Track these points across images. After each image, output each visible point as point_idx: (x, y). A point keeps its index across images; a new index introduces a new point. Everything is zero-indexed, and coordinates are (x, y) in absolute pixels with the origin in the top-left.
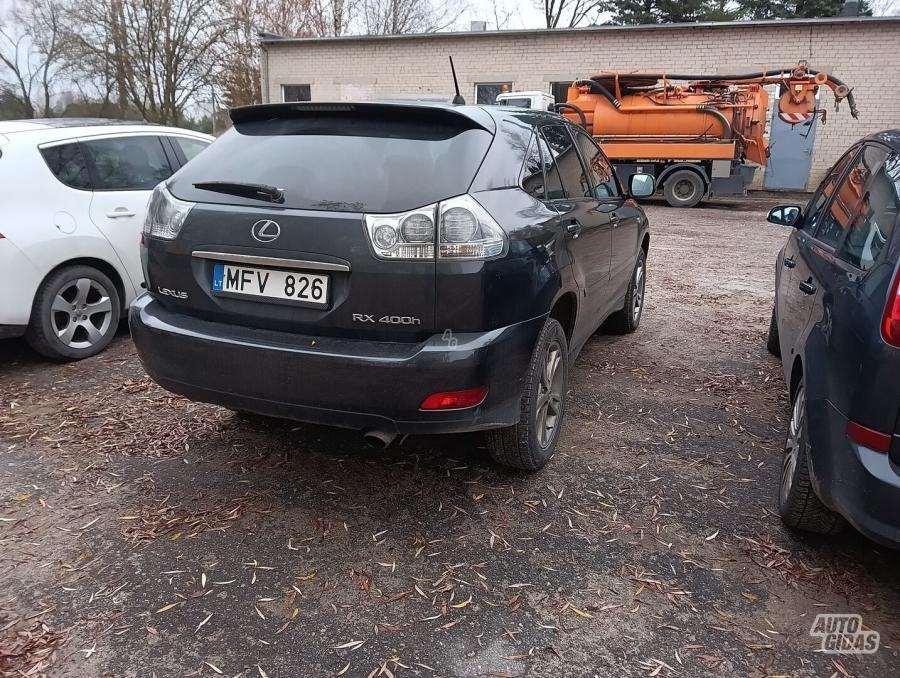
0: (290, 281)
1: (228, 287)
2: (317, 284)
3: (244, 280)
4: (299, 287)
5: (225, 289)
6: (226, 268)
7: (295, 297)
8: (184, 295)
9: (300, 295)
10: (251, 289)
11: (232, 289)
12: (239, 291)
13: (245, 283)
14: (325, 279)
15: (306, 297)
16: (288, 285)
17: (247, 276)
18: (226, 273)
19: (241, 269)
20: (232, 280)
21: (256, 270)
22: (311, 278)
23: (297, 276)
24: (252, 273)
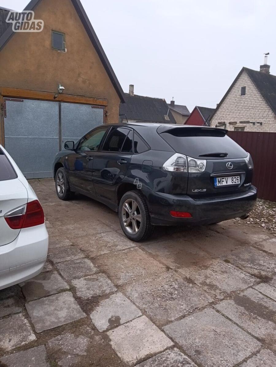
0: (232, 179)
1: (218, 184)
2: (238, 178)
3: (222, 181)
4: (234, 180)
5: (218, 185)
6: (217, 179)
7: (234, 183)
8: (205, 190)
9: (235, 183)
10: (224, 184)
11: (220, 185)
12: (222, 185)
13: (223, 182)
14: (239, 177)
15: (236, 183)
16: (232, 180)
17: (223, 180)
18: (217, 180)
19: (221, 178)
20: (219, 182)
21: (225, 178)
22: (236, 177)
23: (234, 177)
24: (224, 179)
